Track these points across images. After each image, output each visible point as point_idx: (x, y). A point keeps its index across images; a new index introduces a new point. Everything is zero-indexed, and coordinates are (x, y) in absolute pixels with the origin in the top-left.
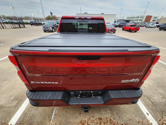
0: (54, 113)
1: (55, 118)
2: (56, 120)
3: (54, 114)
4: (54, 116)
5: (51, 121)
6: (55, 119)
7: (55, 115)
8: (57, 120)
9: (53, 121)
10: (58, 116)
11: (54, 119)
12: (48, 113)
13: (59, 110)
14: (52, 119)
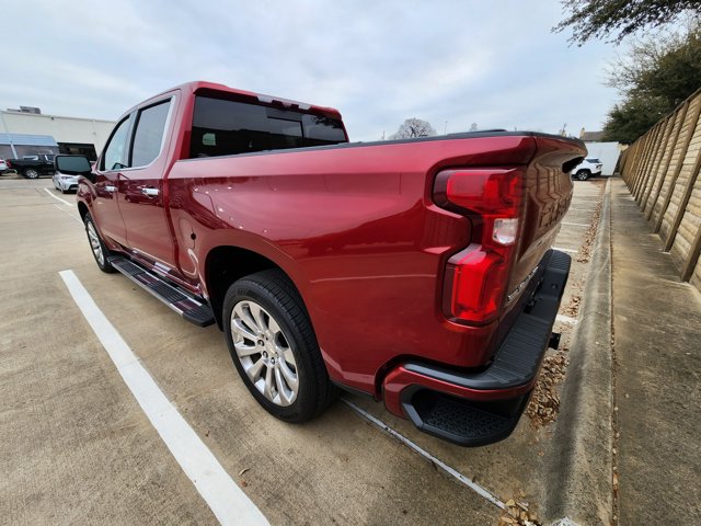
0: (467, 481)
1: (491, 485)
2: (501, 485)
3: (473, 481)
4: (483, 486)
5: (500, 504)
6: (496, 486)
7: (479, 480)
8: (501, 480)
9: (501, 500)
10: (484, 472)
11: (492, 490)
12: (457, 505)
13: (459, 459)
14: (493, 500)
